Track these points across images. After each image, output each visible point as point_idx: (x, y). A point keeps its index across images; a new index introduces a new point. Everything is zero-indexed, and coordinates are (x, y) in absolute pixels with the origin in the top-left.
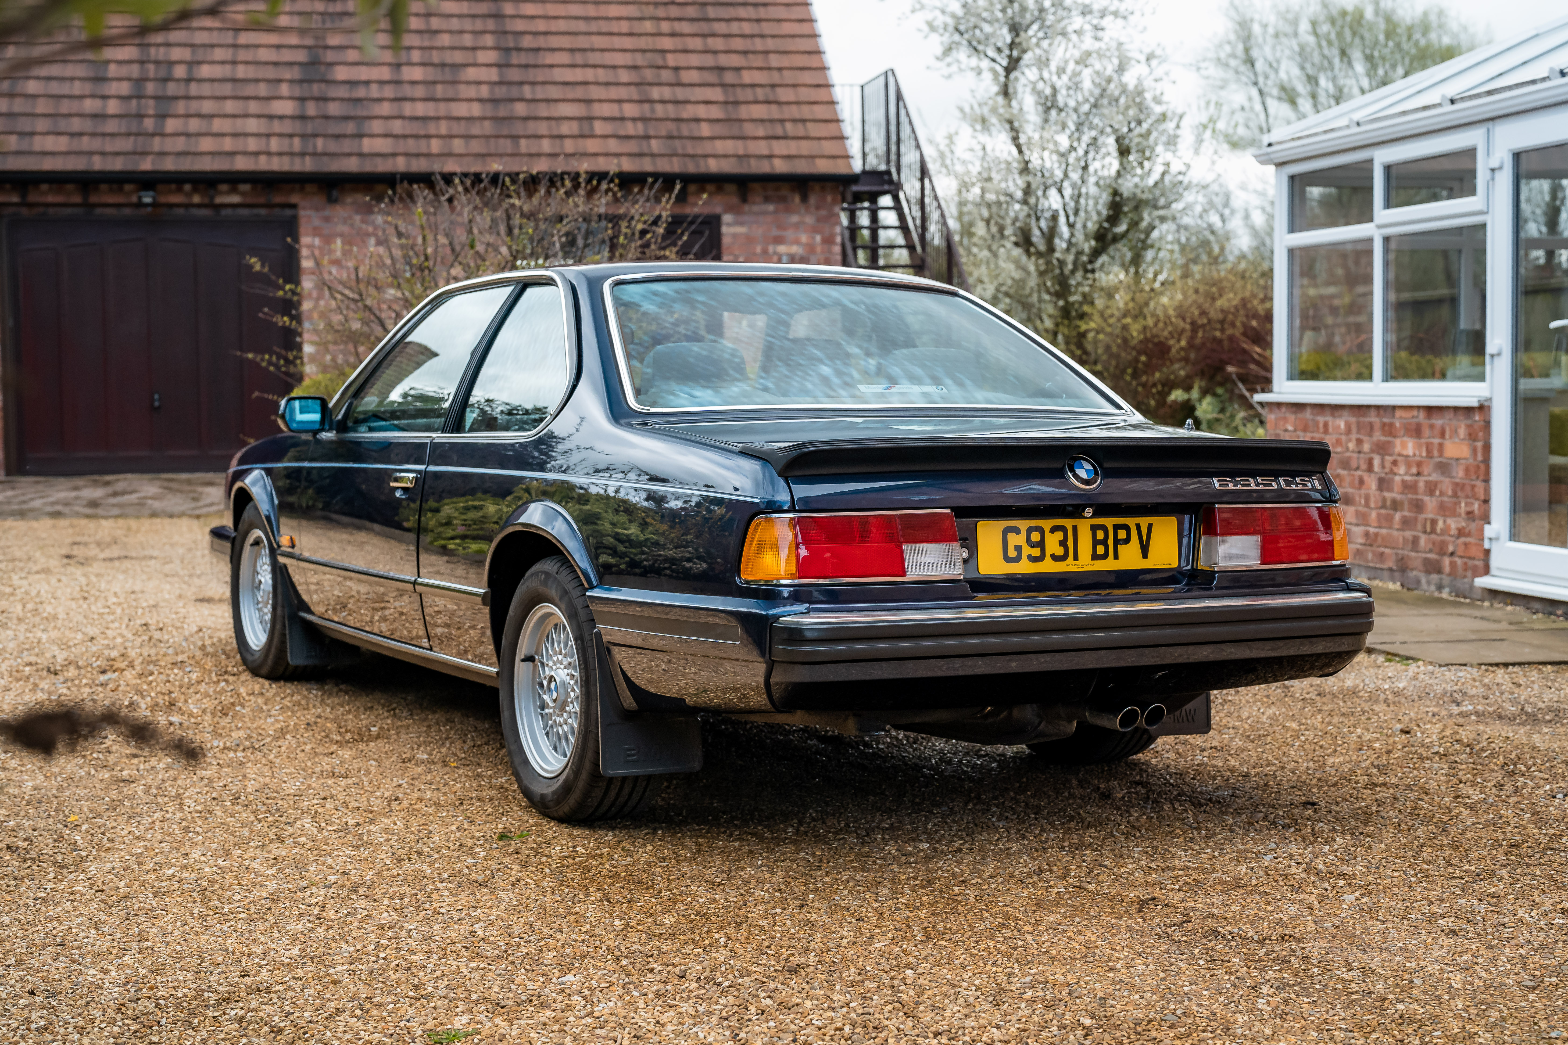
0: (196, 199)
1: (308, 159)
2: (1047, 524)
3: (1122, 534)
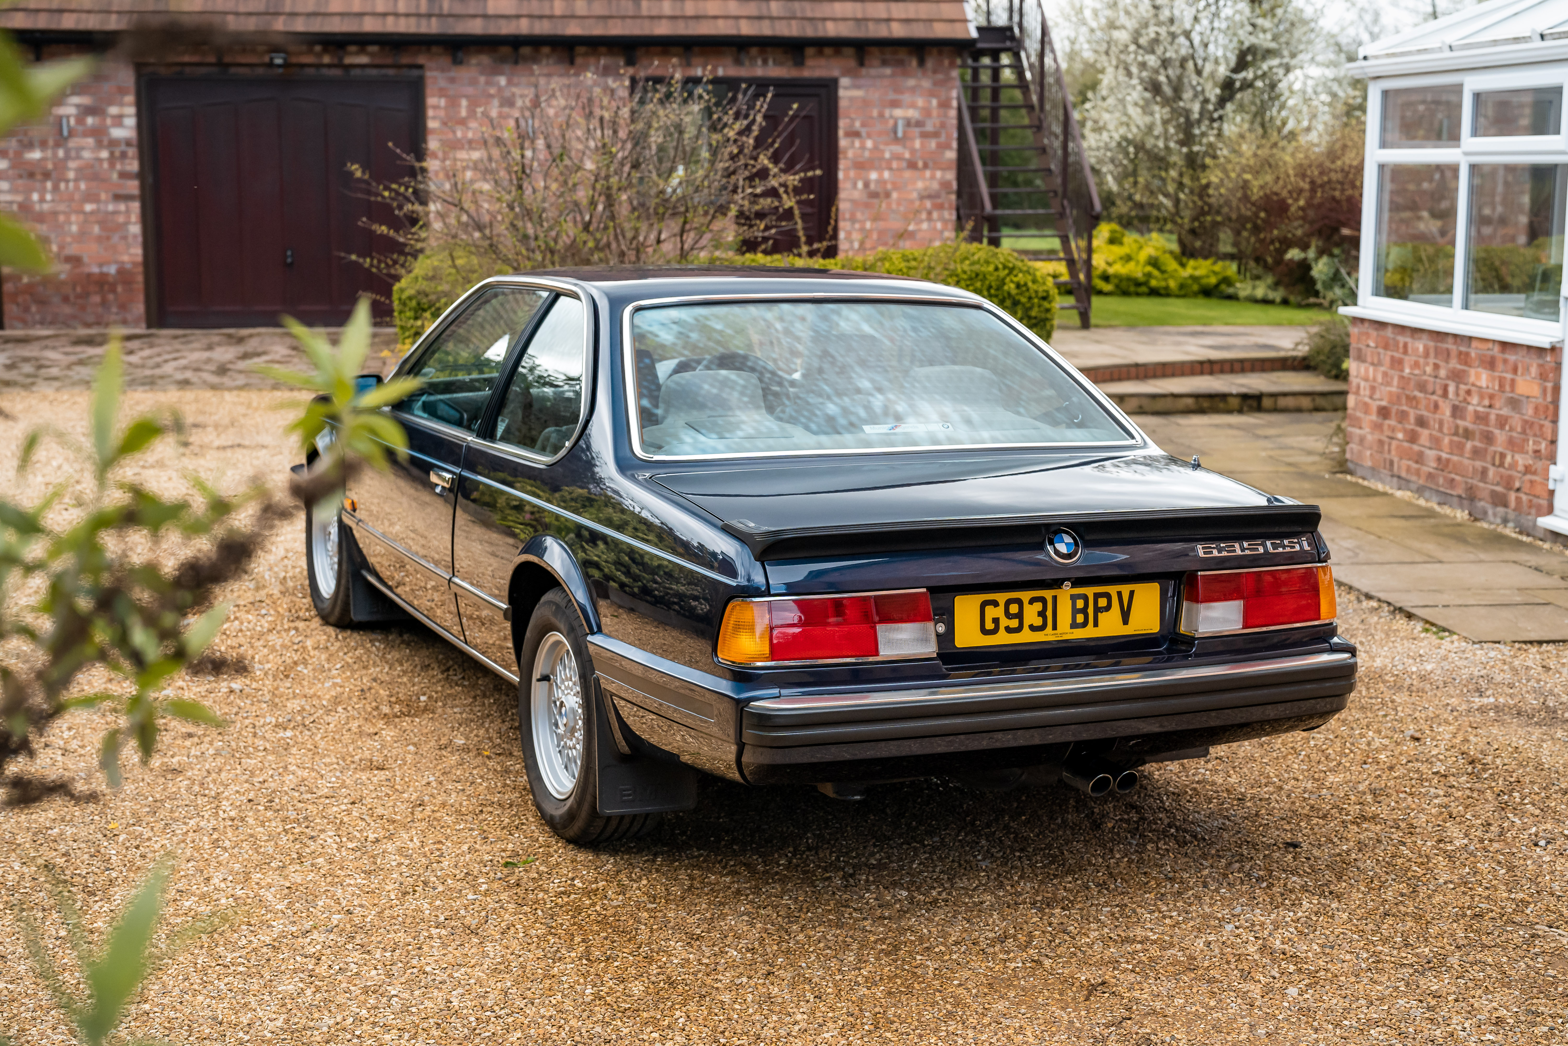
0: (326, 60)
1: (434, 20)
2: (1025, 596)
3: (1102, 602)
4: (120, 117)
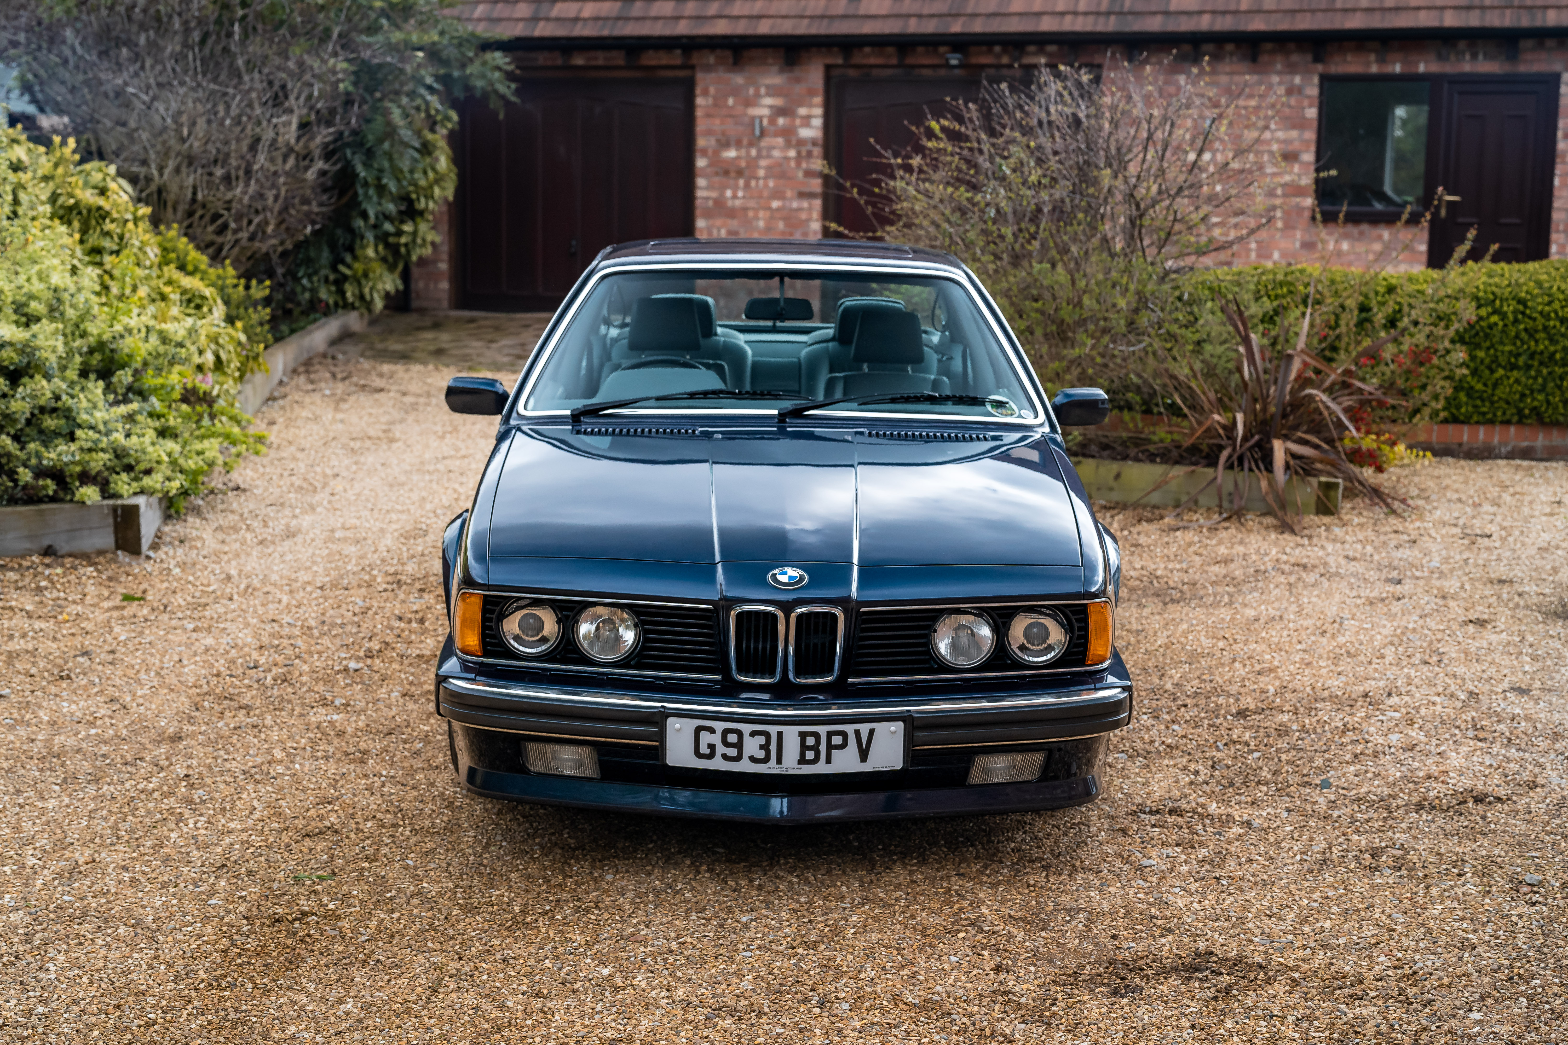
0: (1005, 60)
1: (1113, 18)
4: (809, 117)
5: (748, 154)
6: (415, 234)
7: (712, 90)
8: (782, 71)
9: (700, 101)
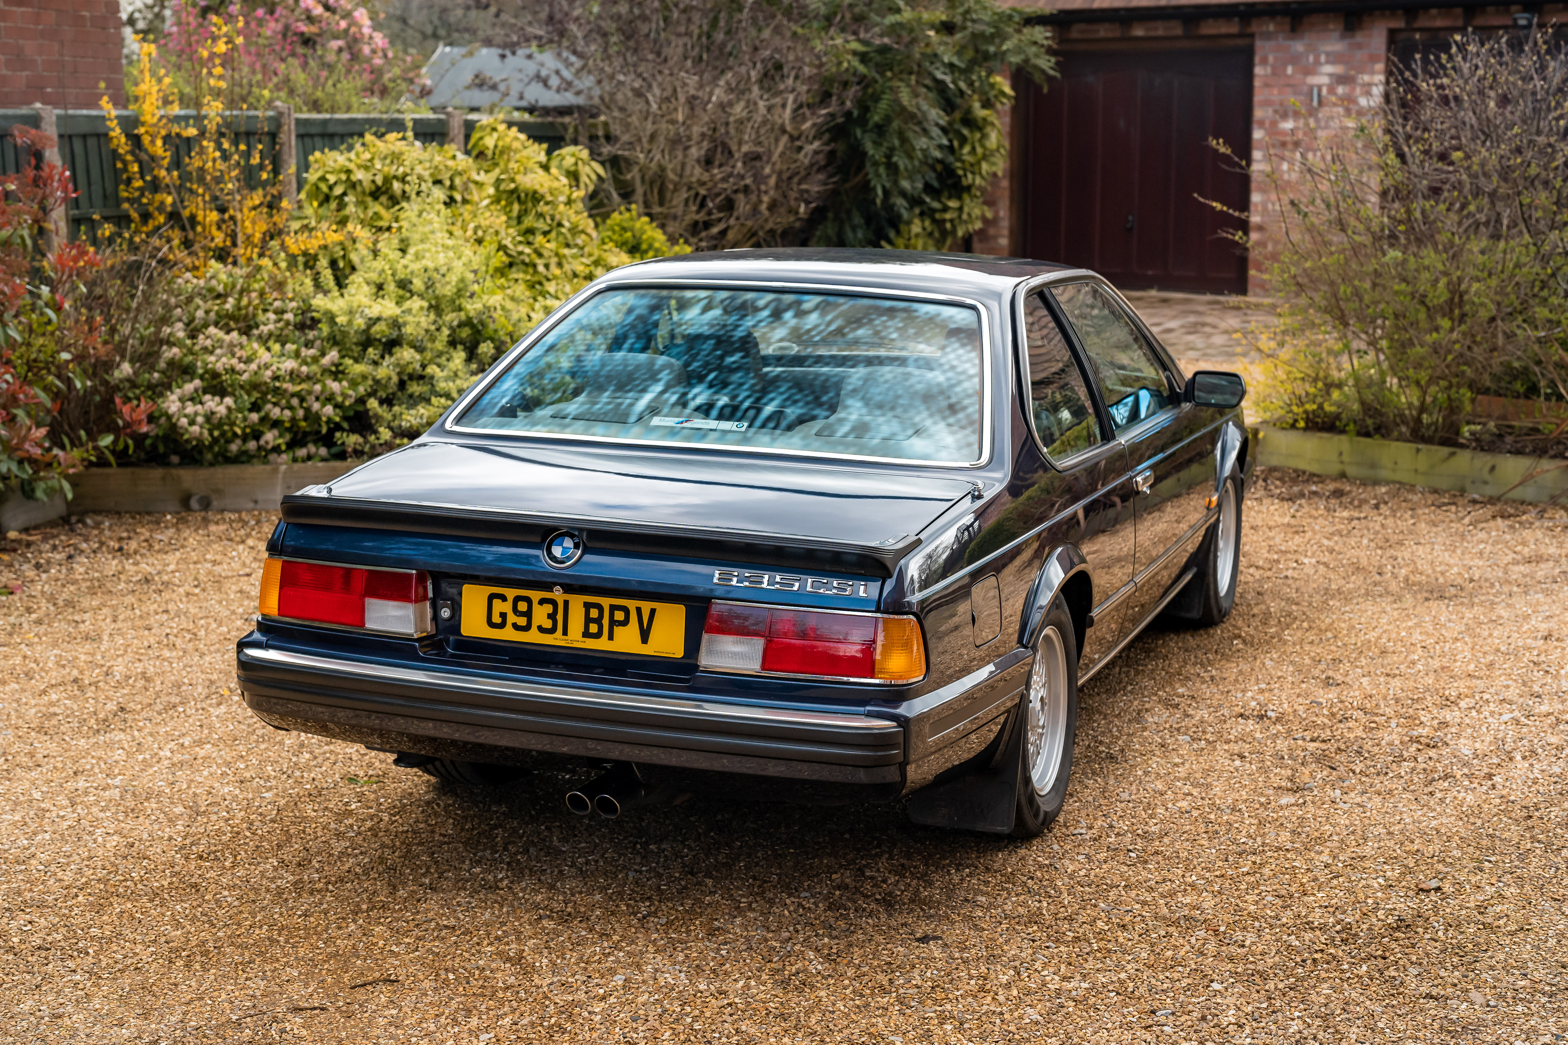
4: (1370, 85)
5: (1307, 124)
6: (960, 209)
7: (1271, 59)
8: (1343, 37)
9: (1258, 70)
